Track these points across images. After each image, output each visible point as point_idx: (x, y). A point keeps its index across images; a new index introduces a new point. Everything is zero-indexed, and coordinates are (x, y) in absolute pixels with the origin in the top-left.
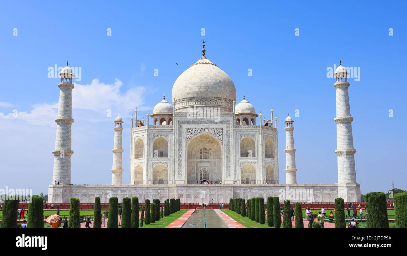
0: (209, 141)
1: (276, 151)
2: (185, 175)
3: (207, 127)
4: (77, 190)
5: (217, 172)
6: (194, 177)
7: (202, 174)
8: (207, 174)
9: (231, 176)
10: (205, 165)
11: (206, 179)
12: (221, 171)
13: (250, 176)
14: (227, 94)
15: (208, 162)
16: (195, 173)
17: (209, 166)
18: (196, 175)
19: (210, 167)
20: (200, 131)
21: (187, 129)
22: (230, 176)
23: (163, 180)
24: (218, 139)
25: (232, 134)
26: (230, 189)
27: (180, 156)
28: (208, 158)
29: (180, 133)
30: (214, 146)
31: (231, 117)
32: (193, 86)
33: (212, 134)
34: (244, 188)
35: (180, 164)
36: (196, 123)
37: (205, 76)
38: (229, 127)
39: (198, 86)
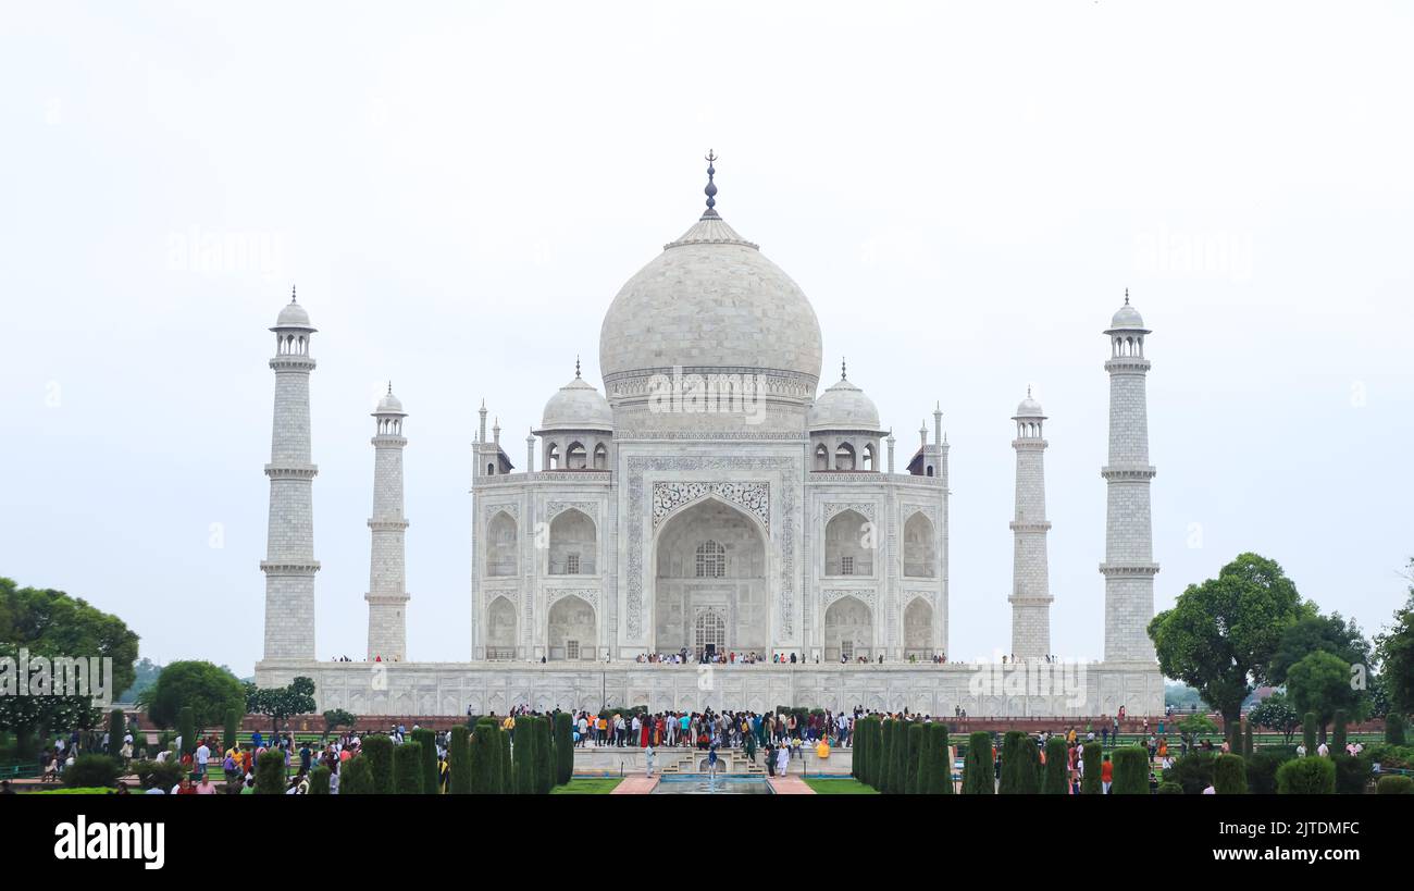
0: (727, 521)
1: (940, 555)
2: (649, 631)
3: (721, 478)
4: (337, 677)
5: (751, 619)
6: (677, 635)
7: (702, 627)
8: (718, 627)
9: (794, 635)
10: (712, 597)
11: (715, 643)
12: (764, 617)
13: (855, 634)
14: (787, 354)
15: (722, 587)
16: (679, 623)
17: (724, 598)
18: (685, 629)
19: (728, 604)
20: (699, 491)
21: (657, 485)
22: (790, 633)
23: (580, 645)
24: (756, 517)
25: (799, 503)
26: (783, 679)
27: (634, 570)
28: (721, 574)
29: (635, 497)
30: (742, 536)
31: (796, 449)
32: (675, 327)
33: (735, 503)
34: (826, 676)
35: (634, 596)
36: (684, 464)
37: (715, 296)
38: (789, 478)
39: (690, 331)
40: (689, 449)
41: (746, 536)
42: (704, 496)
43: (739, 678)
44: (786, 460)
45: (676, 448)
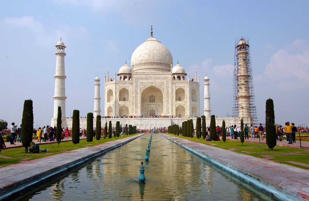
0: (155, 91)
1: (198, 97)
2: (140, 113)
3: (154, 81)
5: (160, 110)
7: (151, 112)
8: (154, 112)
9: (169, 113)
10: (153, 106)
13: (182, 113)
14: (167, 61)
15: (155, 104)
17: (155, 106)
18: (147, 112)
19: (156, 108)
21: (141, 83)
23: (126, 115)
24: (161, 89)
25: (170, 86)
26: (168, 121)
27: (136, 101)
28: (154, 101)
29: (136, 86)
30: (158, 94)
31: (169, 75)
32: (145, 55)
33: (157, 86)
34: (178, 120)
35: (136, 106)
36: (146, 79)
37: (152, 49)
38: (168, 81)
39: (148, 56)
40: (148, 76)
41: (159, 94)
42: (151, 85)
43: (158, 121)
44: (167, 78)
45: (145, 75)
